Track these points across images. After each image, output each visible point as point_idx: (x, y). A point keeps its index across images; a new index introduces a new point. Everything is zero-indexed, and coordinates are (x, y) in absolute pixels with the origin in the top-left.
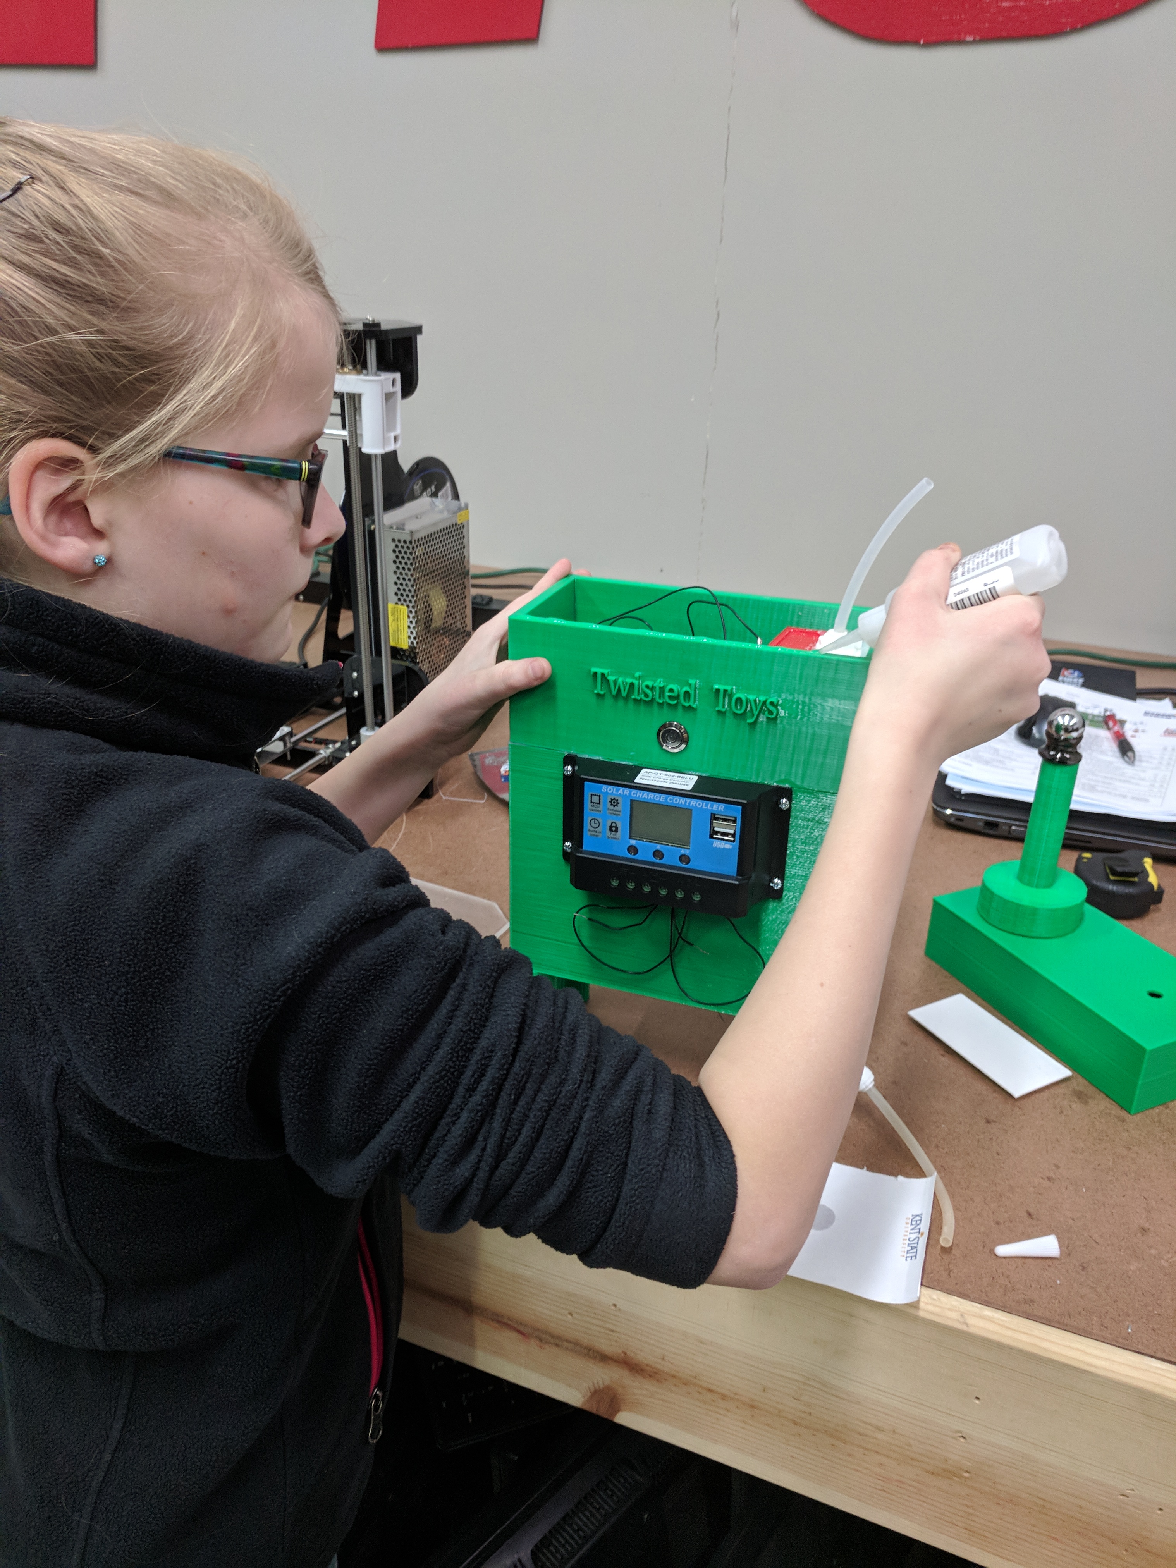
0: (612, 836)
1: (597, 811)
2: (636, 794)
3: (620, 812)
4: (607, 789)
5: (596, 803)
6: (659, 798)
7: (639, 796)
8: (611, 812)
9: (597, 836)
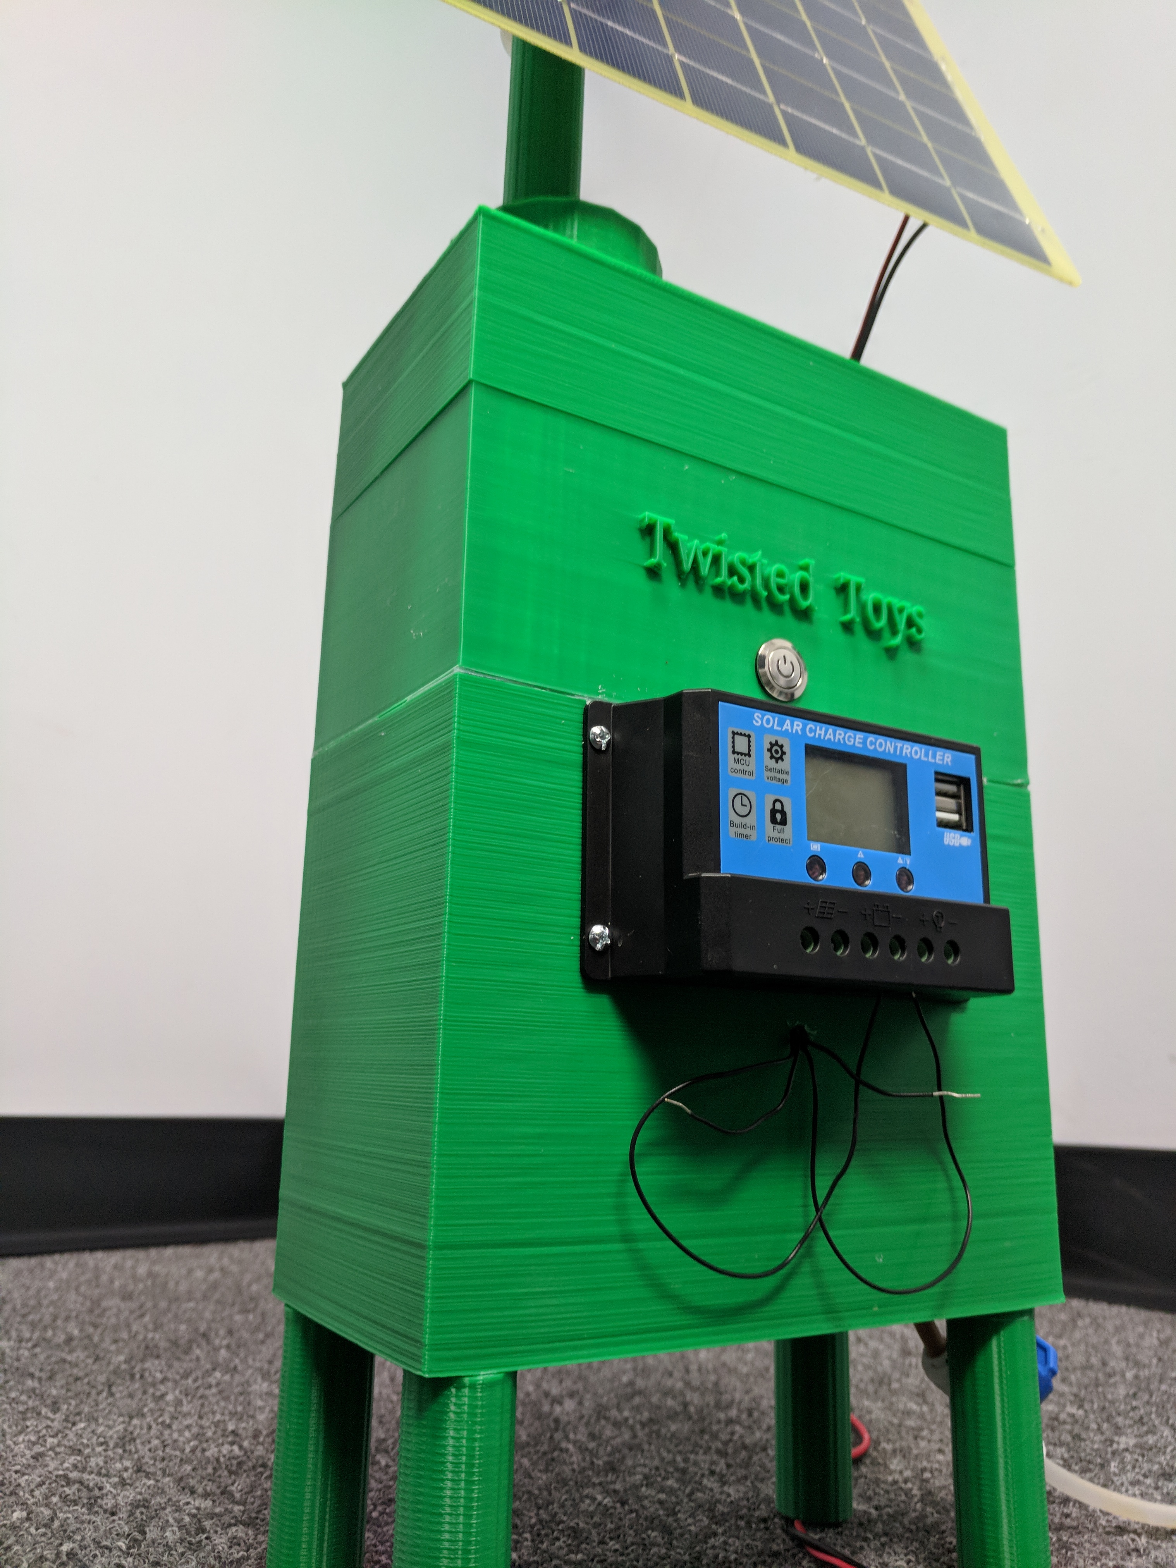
0: (776, 834)
1: (744, 772)
2: (815, 731)
3: (787, 773)
4: (762, 719)
5: (742, 754)
6: (852, 740)
7: (820, 735)
8: (772, 774)
9: (747, 836)
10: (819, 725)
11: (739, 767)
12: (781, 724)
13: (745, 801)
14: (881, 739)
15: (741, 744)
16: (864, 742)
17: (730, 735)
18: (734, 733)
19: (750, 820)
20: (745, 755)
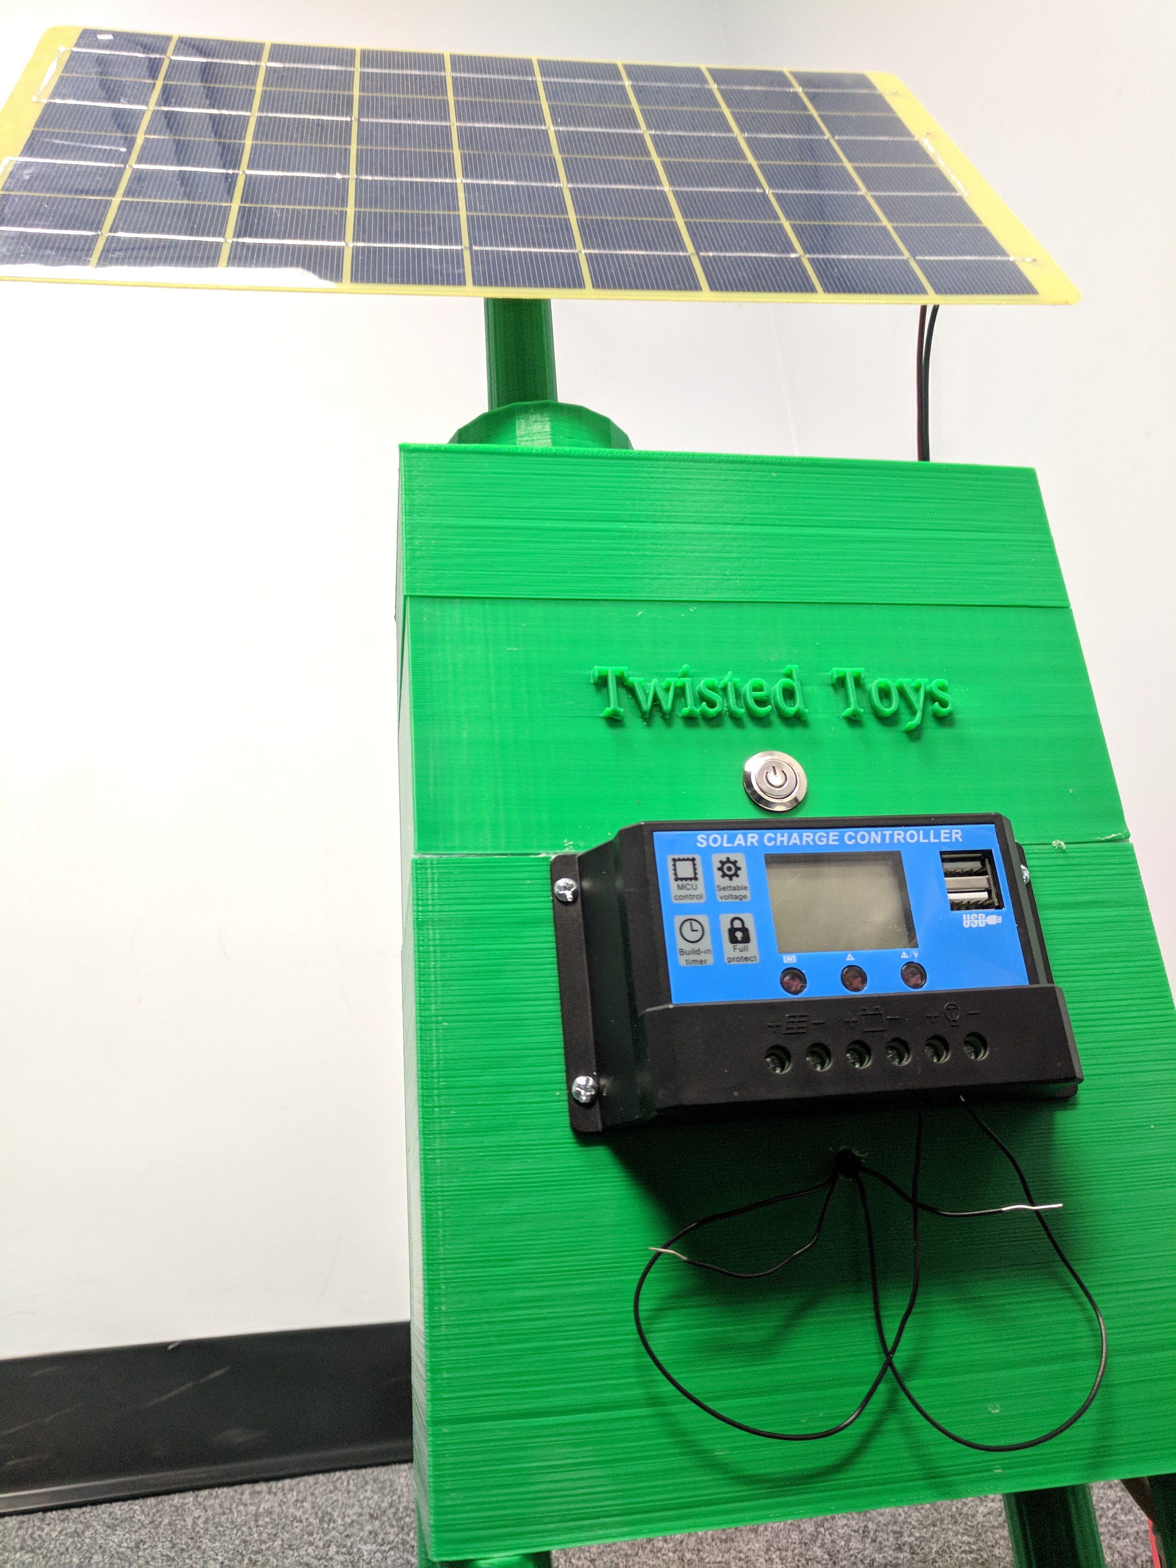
0: (738, 954)
1: (691, 897)
2: (775, 839)
3: (745, 888)
4: (707, 840)
5: (686, 879)
6: (825, 839)
7: (782, 842)
8: (726, 893)
9: (701, 962)
10: (779, 833)
11: (684, 892)
12: (731, 840)
13: (696, 926)
14: (862, 832)
15: (685, 870)
16: (841, 839)
17: (671, 863)
18: (674, 860)
19: (706, 943)
20: (691, 879)
